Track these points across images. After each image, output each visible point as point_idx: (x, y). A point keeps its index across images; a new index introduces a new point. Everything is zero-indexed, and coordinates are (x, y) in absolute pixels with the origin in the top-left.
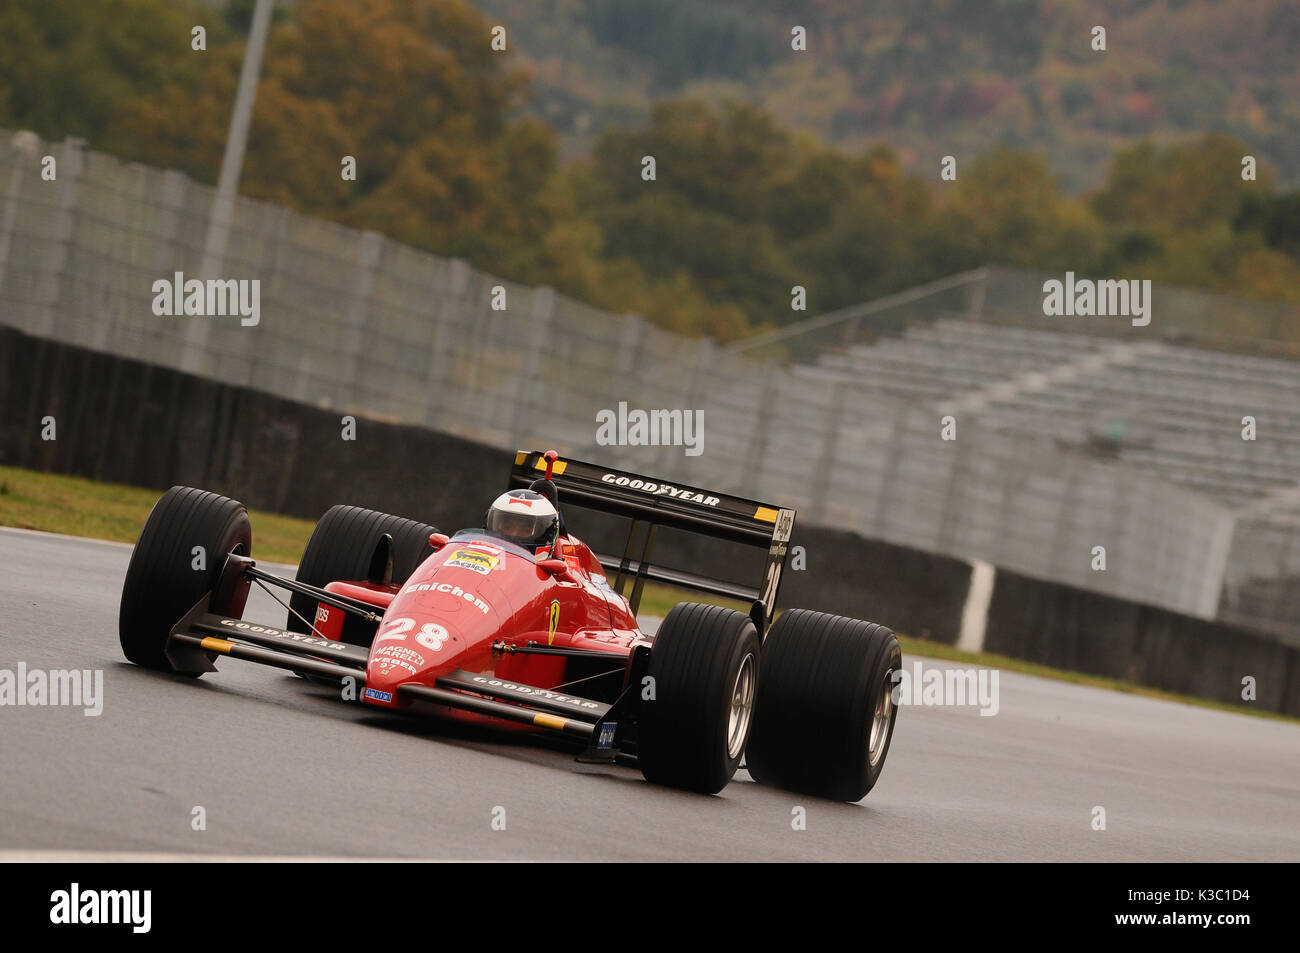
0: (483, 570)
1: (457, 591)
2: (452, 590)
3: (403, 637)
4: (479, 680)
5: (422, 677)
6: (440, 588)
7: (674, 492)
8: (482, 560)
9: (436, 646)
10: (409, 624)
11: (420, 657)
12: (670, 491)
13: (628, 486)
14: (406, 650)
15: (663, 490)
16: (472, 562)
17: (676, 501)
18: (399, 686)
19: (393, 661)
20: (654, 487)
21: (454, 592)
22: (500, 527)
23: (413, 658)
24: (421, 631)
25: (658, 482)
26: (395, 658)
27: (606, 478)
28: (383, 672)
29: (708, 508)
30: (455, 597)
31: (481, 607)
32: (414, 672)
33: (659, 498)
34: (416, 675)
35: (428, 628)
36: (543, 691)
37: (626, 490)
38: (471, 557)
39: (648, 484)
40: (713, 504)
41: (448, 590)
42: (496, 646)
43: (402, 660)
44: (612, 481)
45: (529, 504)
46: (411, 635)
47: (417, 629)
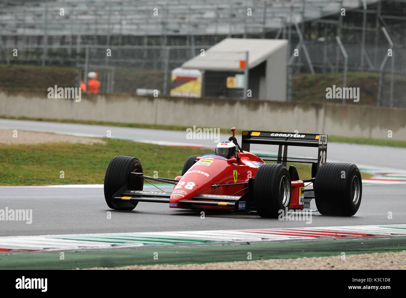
0: (208, 164)
1: (199, 172)
2: (197, 172)
3: (181, 187)
4: (205, 196)
5: (187, 197)
6: (194, 172)
7: (292, 135)
8: (208, 162)
9: (191, 188)
10: (183, 183)
11: (185, 192)
12: (290, 135)
13: (278, 136)
14: (181, 191)
15: (289, 135)
16: (205, 163)
17: (293, 138)
18: (179, 201)
19: (177, 194)
20: (286, 135)
21: (198, 172)
22: (220, 152)
23: (183, 193)
24: (186, 185)
25: (287, 133)
26: (178, 193)
27: (272, 135)
28: (174, 198)
29: (302, 139)
30: (198, 173)
31: (206, 175)
32: (183, 196)
33: (287, 138)
34: (184, 197)
35: (189, 184)
36: (224, 196)
37: (278, 137)
38: (205, 162)
39: (284, 134)
40: (303, 137)
41: (196, 172)
42: (213, 186)
43: (179, 194)
44: (273, 135)
45: (227, 145)
46: (183, 186)
47: (185, 184)
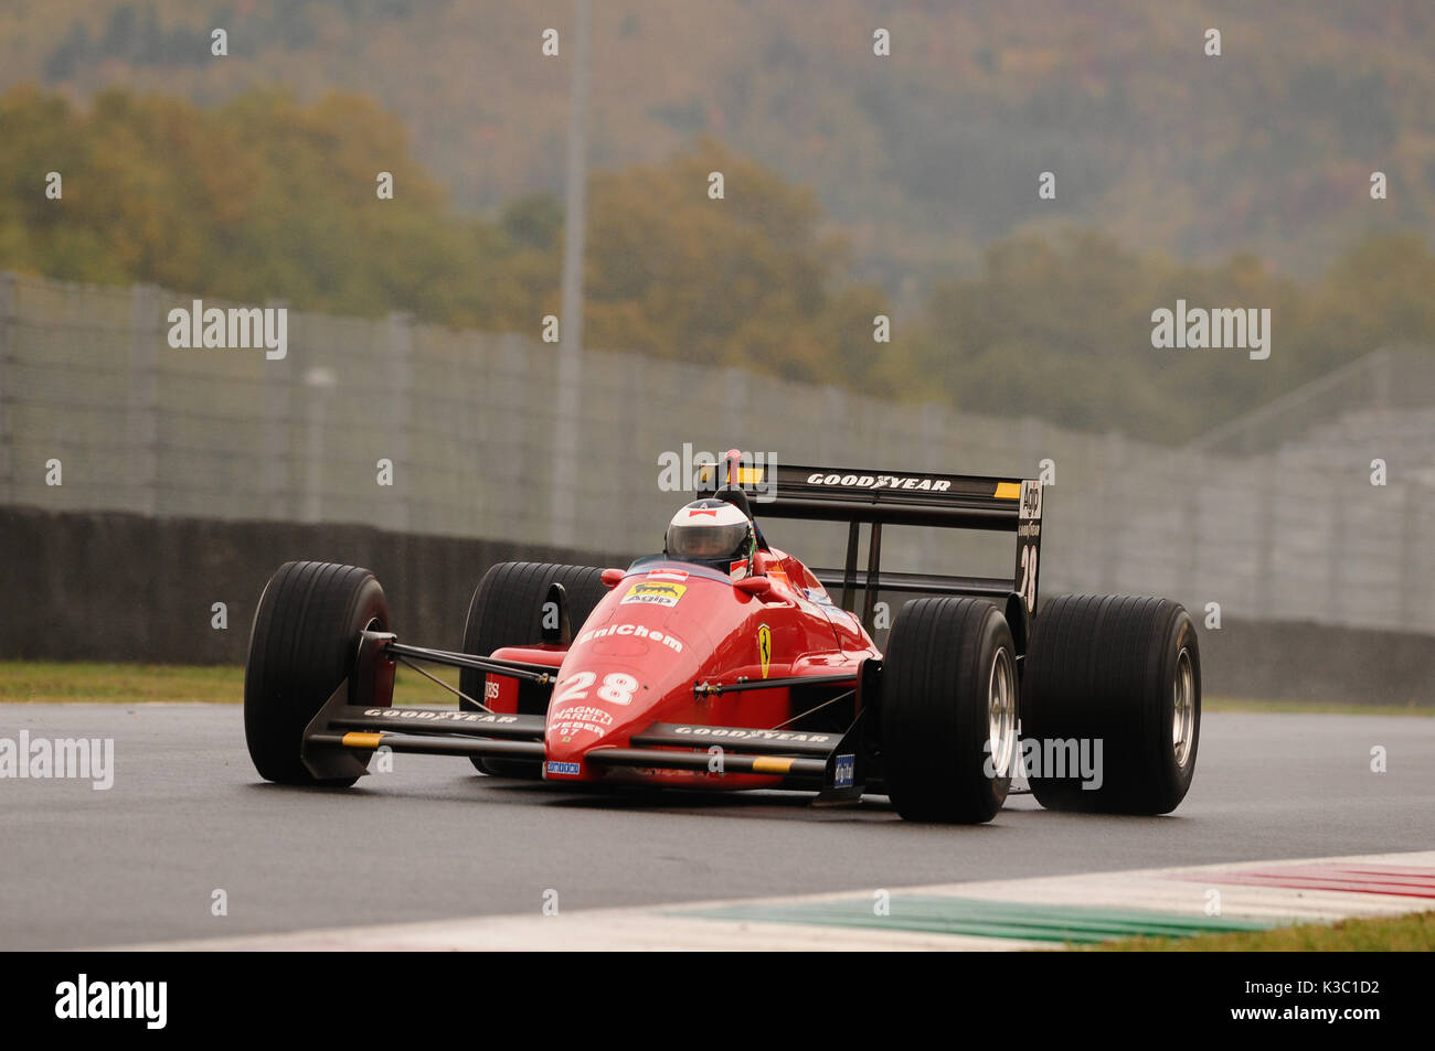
0: (669, 601)
1: (642, 631)
2: (634, 630)
3: (583, 695)
4: (682, 731)
5: (612, 738)
6: (621, 631)
7: (895, 483)
8: (666, 590)
9: (624, 699)
10: (588, 678)
11: (607, 715)
12: (890, 482)
13: (839, 484)
14: (588, 709)
15: (882, 482)
16: (654, 594)
17: (900, 492)
18: (586, 753)
19: (575, 725)
20: (871, 480)
21: (637, 633)
23: (598, 718)
24: (603, 685)
25: (875, 474)
26: (576, 720)
27: (812, 479)
28: (564, 740)
29: (938, 495)
30: (639, 637)
31: (672, 646)
32: (602, 734)
33: (878, 492)
34: (604, 737)
35: (612, 680)
36: (761, 732)
37: (839, 489)
38: (653, 589)
39: (863, 478)
40: (944, 488)
41: (630, 632)
42: (699, 688)
43: (585, 722)
44: (819, 482)
45: (714, 514)
46: (592, 690)
47: (599, 683)
